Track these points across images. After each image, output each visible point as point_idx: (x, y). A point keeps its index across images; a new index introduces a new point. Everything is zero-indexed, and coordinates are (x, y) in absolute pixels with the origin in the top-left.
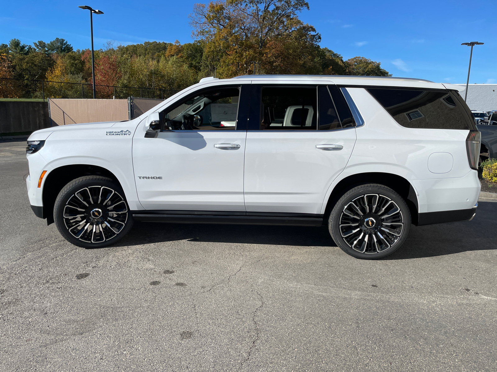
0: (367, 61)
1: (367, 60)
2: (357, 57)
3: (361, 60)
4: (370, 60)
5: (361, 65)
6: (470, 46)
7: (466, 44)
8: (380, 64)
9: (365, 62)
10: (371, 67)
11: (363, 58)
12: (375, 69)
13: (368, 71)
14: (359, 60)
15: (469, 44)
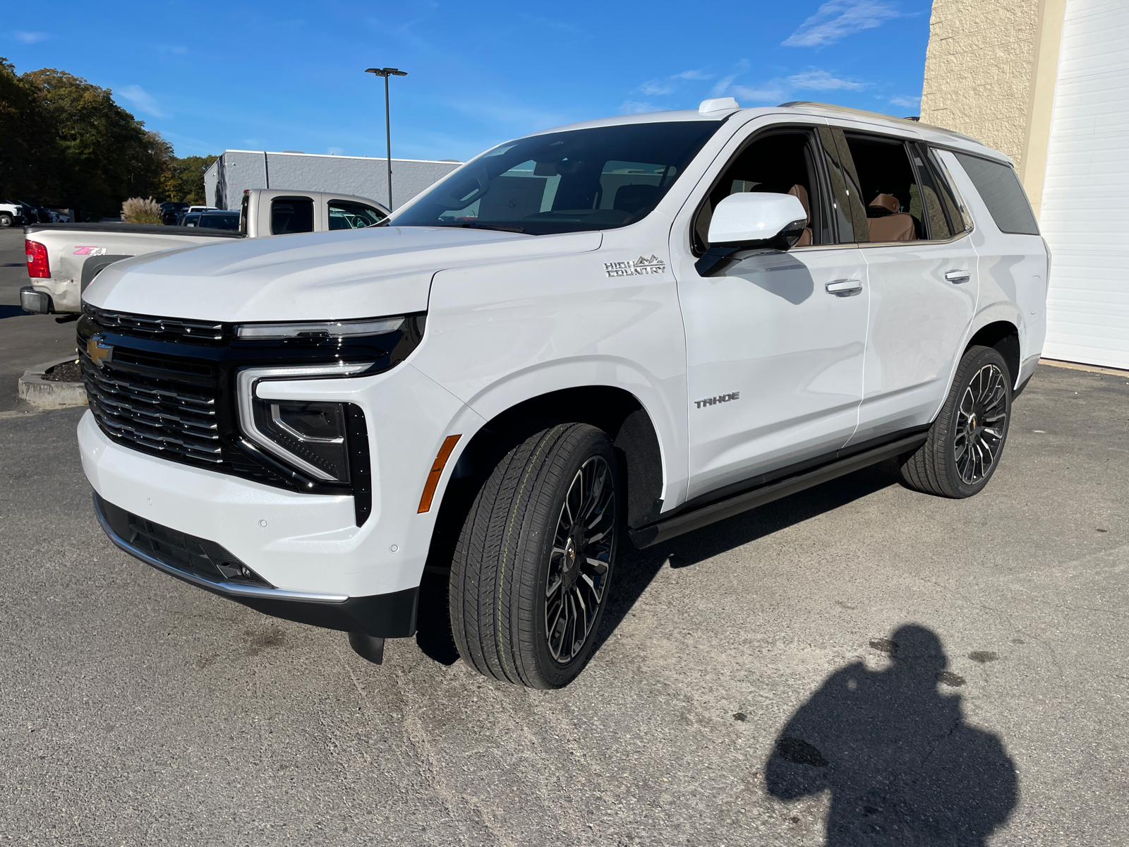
0: (77, 82)
1: (76, 80)
2: (48, 71)
3: (61, 78)
4: (86, 81)
5: (62, 91)
6: (381, 75)
7: (376, 71)
8: (111, 94)
9: (72, 85)
10: (92, 100)
11: (63, 73)
12: (102, 105)
13: (83, 108)
14: (54, 77)
15: (381, 71)
